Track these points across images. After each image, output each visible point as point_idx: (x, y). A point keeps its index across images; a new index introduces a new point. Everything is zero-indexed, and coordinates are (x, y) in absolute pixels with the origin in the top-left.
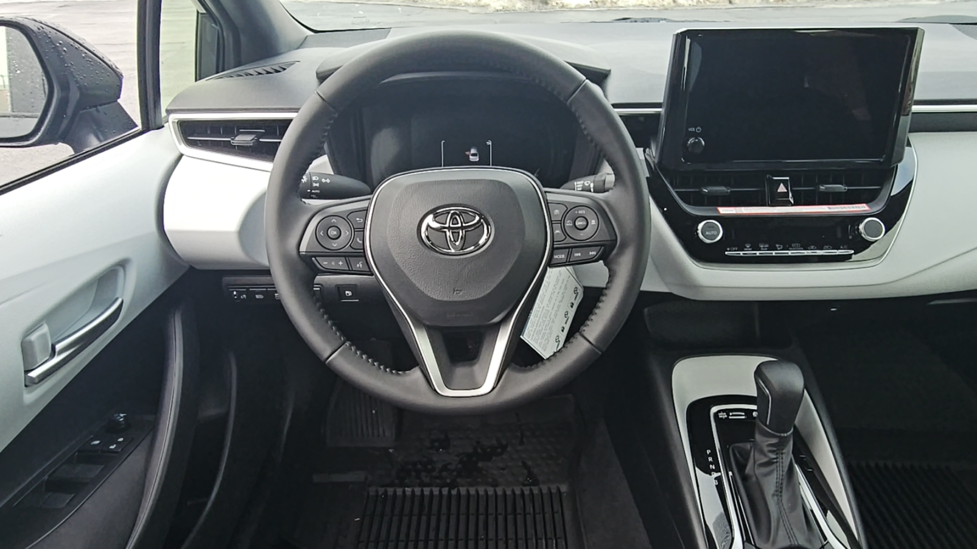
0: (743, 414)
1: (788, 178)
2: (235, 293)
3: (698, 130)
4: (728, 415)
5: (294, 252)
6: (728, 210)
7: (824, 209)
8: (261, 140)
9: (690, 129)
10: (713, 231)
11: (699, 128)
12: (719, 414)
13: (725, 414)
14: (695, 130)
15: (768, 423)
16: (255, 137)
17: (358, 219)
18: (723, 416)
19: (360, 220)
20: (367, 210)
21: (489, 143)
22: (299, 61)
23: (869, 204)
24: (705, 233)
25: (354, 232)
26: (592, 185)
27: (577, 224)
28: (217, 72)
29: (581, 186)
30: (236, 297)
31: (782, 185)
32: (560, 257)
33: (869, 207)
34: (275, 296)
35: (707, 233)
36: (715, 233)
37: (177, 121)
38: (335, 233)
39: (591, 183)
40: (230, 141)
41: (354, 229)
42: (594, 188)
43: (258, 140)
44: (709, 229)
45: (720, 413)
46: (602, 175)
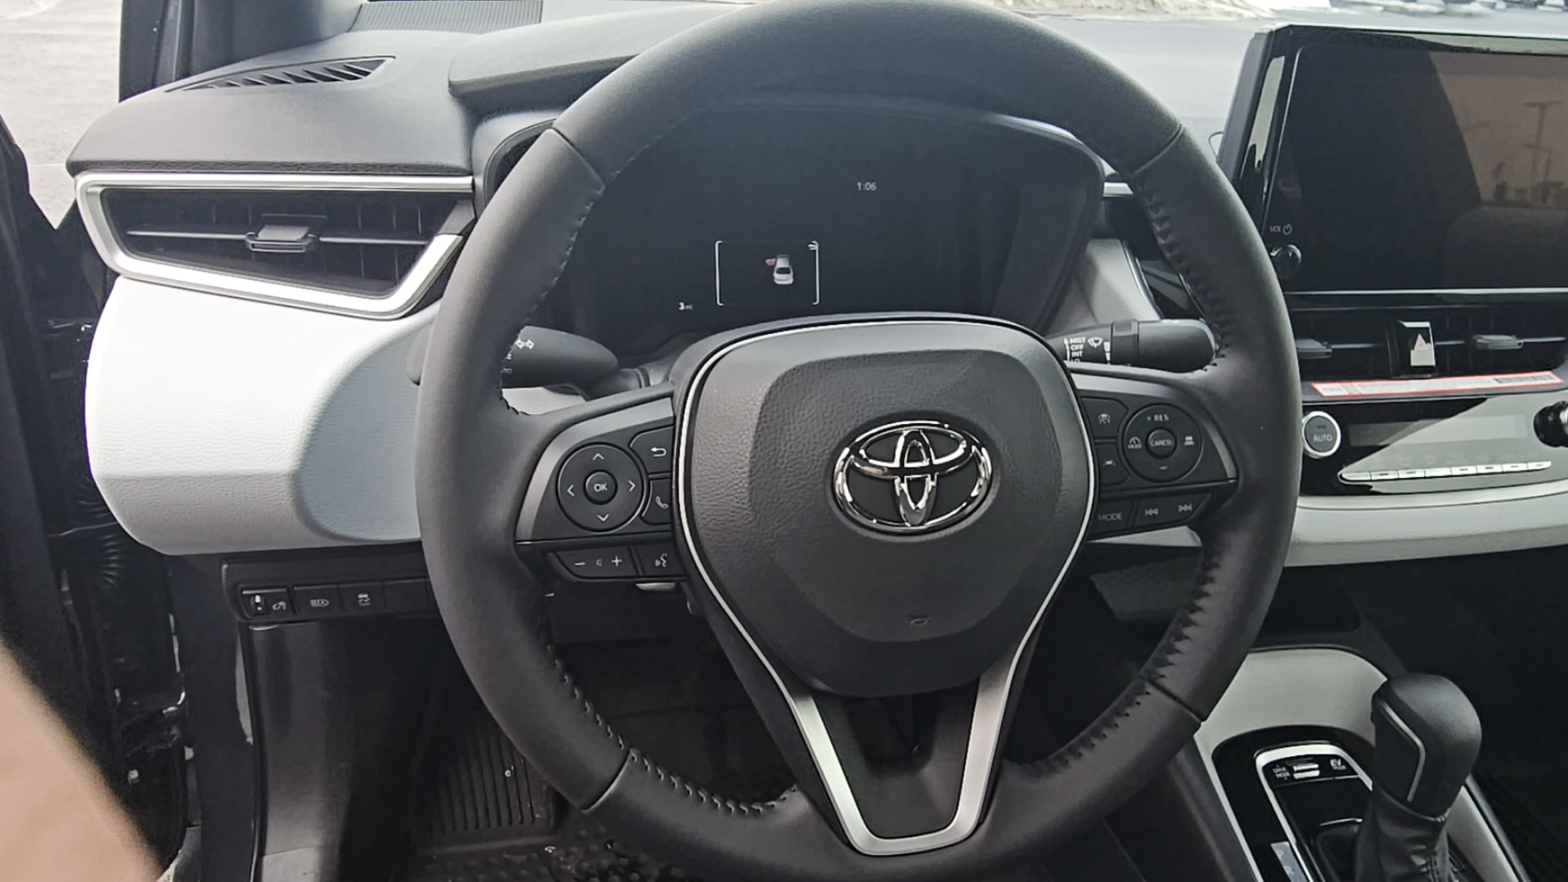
0: (1316, 766)
1: (1427, 324)
2: (258, 599)
3: (1287, 231)
4: (1292, 771)
6: (1332, 390)
7: (1489, 382)
8: (323, 239)
9: (1272, 229)
10: (1326, 433)
11: (1289, 226)
12: (1276, 771)
13: (1284, 769)
14: (1282, 229)
15: (1410, 798)
16: (309, 232)
17: (654, 450)
18: (1281, 773)
19: (662, 452)
20: (674, 424)
21: (815, 246)
22: (394, 57)
23: (1555, 370)
24: (1312, 438)
25: (648, 481)
26: (1107, 347)
27: (1151, 443)
28: (187, 75)
29: (1081, 347)
30: (259, 609)
31: (1420, 337)
32: (1112, 518)
33: (1558, 375)
34: (358, 599)
35: (1316, 438)
36: (1327, 437)
37: (99, 190)
38: (603, 487)
39: (1104, 341)
40: (243, 241)
41: (648, 474)
42: (1111, 352)
43: (316, 241)
44: (1317, 430)
45: (1275, 767)
46: (1128, 325)
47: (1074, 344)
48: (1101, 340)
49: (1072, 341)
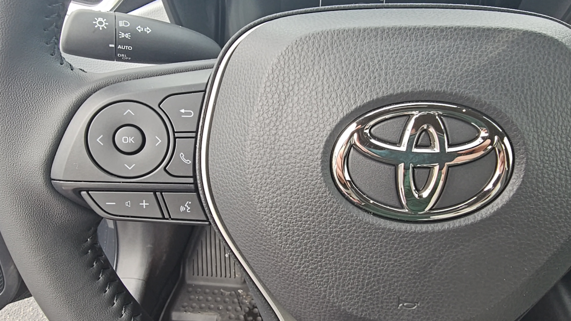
5: (39, 180)
17: (183, 111)
19: (190, 114)
20: (205, 91)
25: (175, 138)
38: (132, 140)
41: (174, 132)
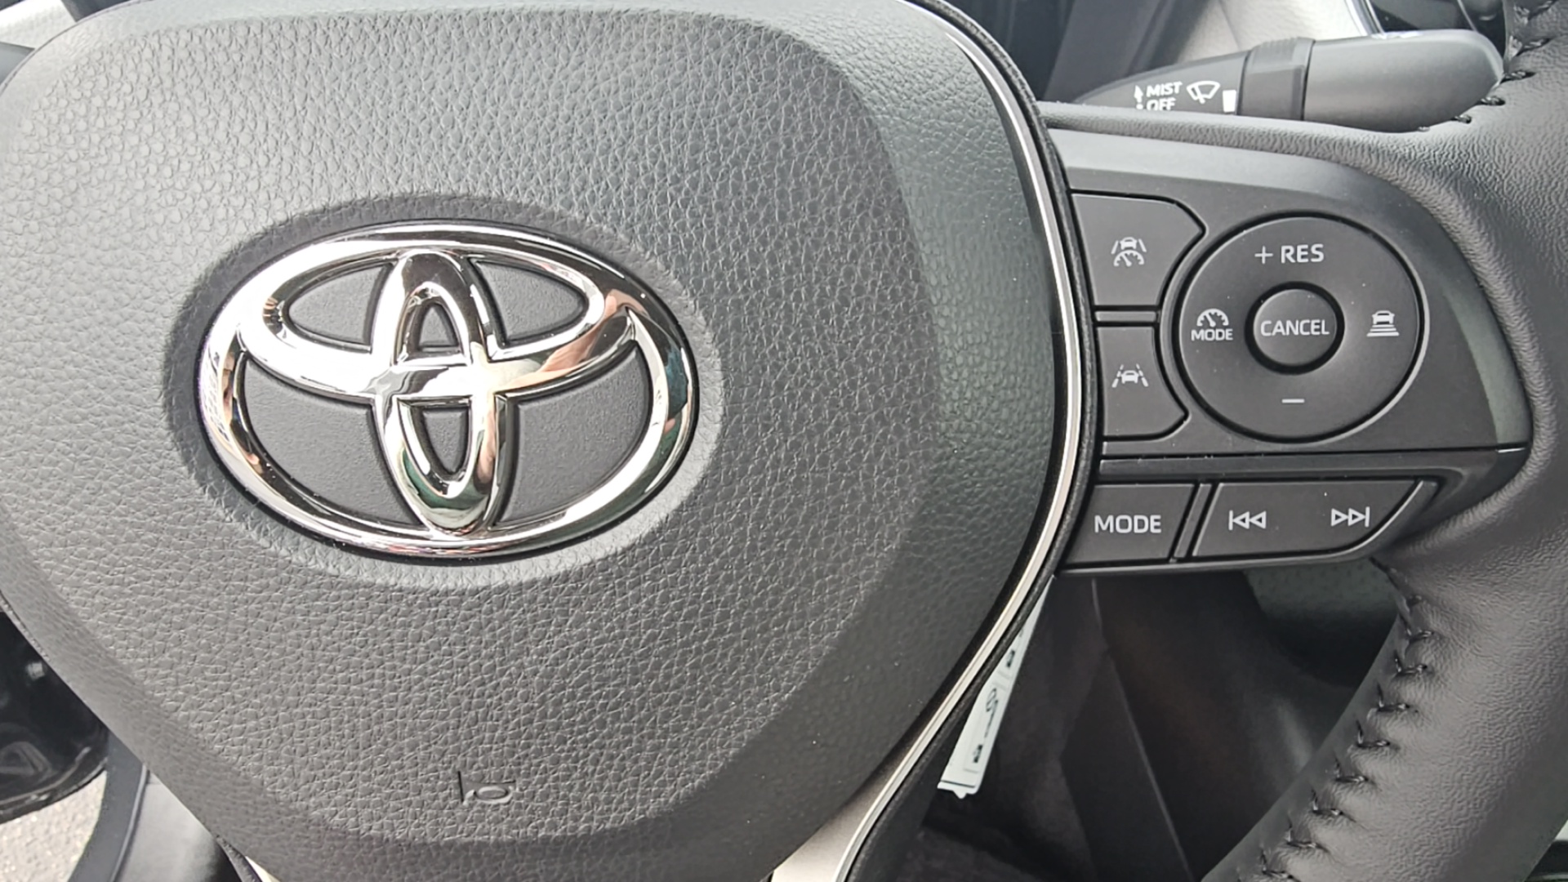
46: (1286, 48)
47: (1154, 97)
48: (1217, 86)
49: (1150, 91)
